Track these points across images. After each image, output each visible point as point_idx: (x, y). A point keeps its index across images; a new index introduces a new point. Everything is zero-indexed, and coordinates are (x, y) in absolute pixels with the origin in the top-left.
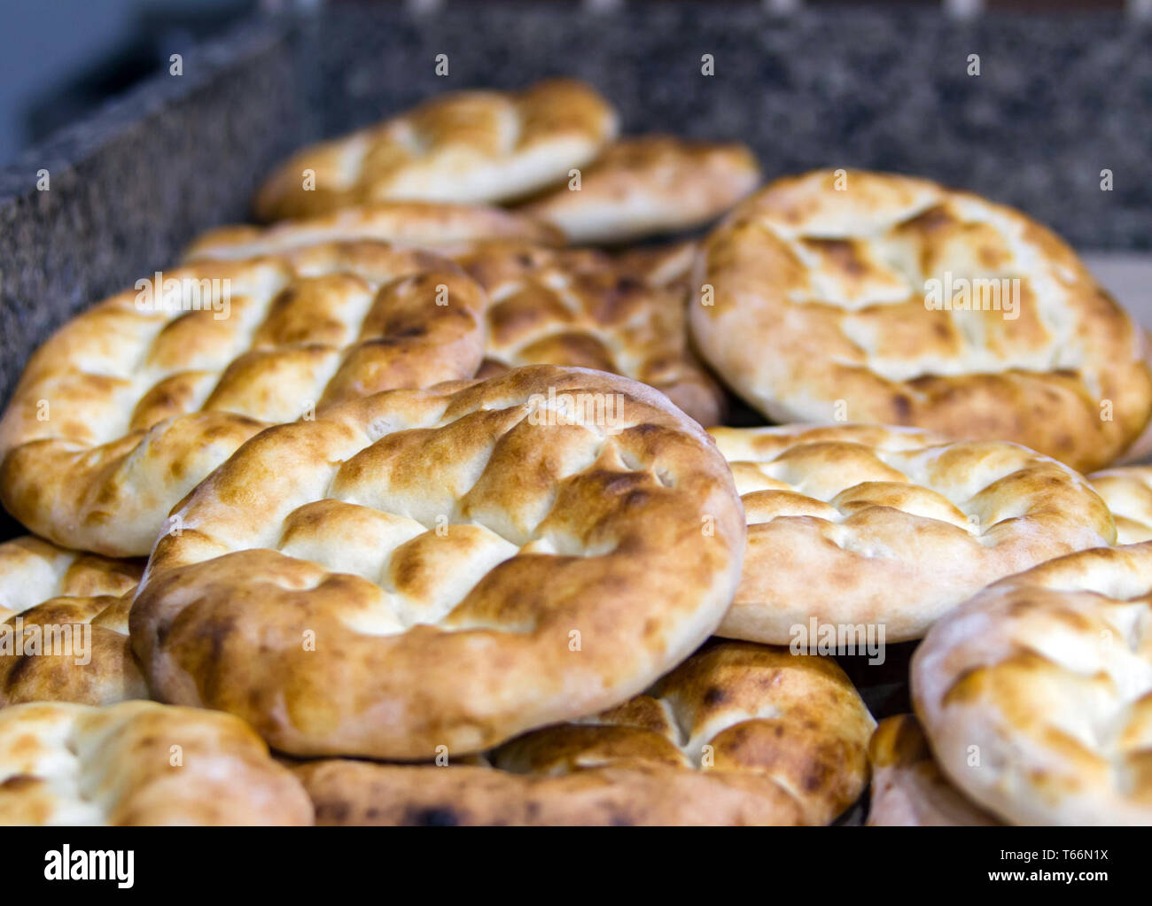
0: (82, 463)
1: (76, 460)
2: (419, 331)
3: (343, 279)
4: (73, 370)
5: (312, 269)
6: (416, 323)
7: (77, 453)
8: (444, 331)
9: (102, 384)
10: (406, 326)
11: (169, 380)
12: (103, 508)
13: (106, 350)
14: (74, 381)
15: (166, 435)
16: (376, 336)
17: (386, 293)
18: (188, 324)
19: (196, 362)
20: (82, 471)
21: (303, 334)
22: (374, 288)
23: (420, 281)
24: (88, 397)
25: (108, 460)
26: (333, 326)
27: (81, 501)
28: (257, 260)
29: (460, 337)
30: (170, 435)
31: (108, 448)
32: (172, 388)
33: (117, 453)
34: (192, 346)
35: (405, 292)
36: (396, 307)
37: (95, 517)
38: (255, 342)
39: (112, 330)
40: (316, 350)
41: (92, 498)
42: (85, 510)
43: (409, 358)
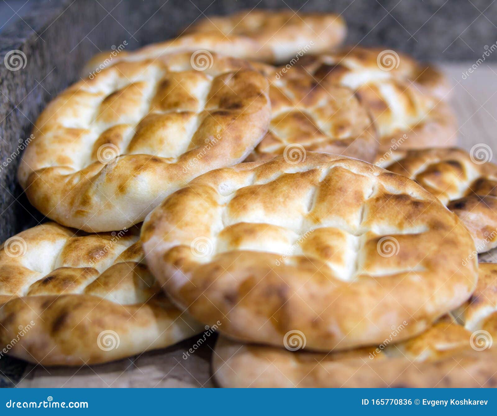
0: (70, 182)
1: (67, 180)
2: (238, 106)
3: (193, 73)
4: (60, 127)
5: (176, 67)
6: (236, 101)
7: (67, 176)
8: (252, 106)
9: (75, 133)
10: (231, 102)
11: (109, 130)
12: (83, 209)
13: (76, 115)
14: (61, 133)
15: (114, 170)
16: (215, 108)
17: (217, 82)
18: (116, 98)
19: (122, 120)
20: (70, 187)
21: (176, 104)
22: (211, 78)
23: (236, 76)
24: (69, 141)
25: (83, 180)
26: (192, 100)
27: (72, 203)
28: (147, 62)
29: (260, 109)
30: (116, 170)
31: (82, 173)
32: (112, 135)
33: (88, 177)
34: (119, 111)
35: (228, 82)
36: (225, 91)
37: (80, 213)
38: (151, 109)
39: (77, 103)
40: (185, 114)
41: (77, 202)
42: (74, 209)
43: (236, 122)
